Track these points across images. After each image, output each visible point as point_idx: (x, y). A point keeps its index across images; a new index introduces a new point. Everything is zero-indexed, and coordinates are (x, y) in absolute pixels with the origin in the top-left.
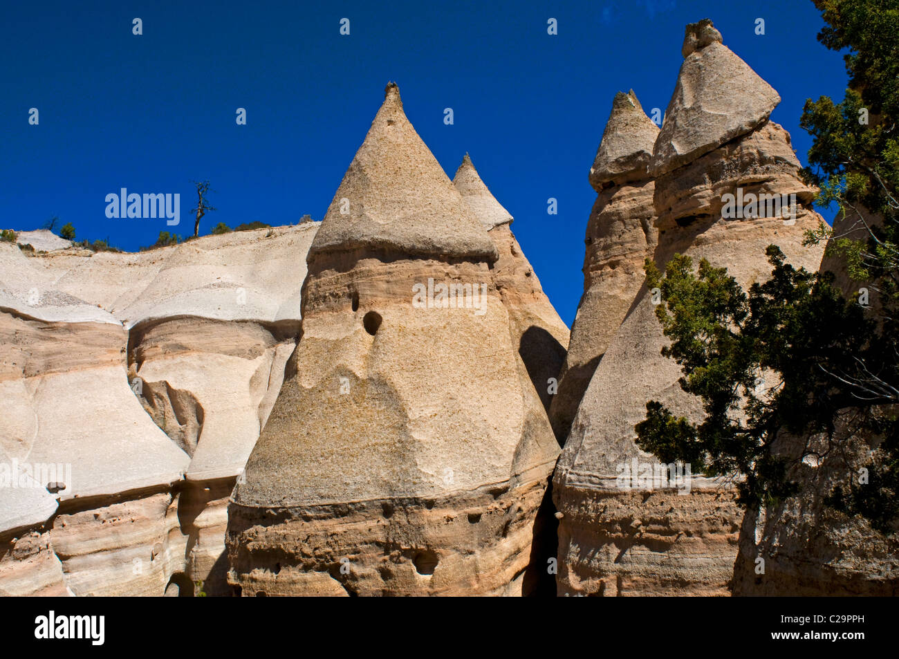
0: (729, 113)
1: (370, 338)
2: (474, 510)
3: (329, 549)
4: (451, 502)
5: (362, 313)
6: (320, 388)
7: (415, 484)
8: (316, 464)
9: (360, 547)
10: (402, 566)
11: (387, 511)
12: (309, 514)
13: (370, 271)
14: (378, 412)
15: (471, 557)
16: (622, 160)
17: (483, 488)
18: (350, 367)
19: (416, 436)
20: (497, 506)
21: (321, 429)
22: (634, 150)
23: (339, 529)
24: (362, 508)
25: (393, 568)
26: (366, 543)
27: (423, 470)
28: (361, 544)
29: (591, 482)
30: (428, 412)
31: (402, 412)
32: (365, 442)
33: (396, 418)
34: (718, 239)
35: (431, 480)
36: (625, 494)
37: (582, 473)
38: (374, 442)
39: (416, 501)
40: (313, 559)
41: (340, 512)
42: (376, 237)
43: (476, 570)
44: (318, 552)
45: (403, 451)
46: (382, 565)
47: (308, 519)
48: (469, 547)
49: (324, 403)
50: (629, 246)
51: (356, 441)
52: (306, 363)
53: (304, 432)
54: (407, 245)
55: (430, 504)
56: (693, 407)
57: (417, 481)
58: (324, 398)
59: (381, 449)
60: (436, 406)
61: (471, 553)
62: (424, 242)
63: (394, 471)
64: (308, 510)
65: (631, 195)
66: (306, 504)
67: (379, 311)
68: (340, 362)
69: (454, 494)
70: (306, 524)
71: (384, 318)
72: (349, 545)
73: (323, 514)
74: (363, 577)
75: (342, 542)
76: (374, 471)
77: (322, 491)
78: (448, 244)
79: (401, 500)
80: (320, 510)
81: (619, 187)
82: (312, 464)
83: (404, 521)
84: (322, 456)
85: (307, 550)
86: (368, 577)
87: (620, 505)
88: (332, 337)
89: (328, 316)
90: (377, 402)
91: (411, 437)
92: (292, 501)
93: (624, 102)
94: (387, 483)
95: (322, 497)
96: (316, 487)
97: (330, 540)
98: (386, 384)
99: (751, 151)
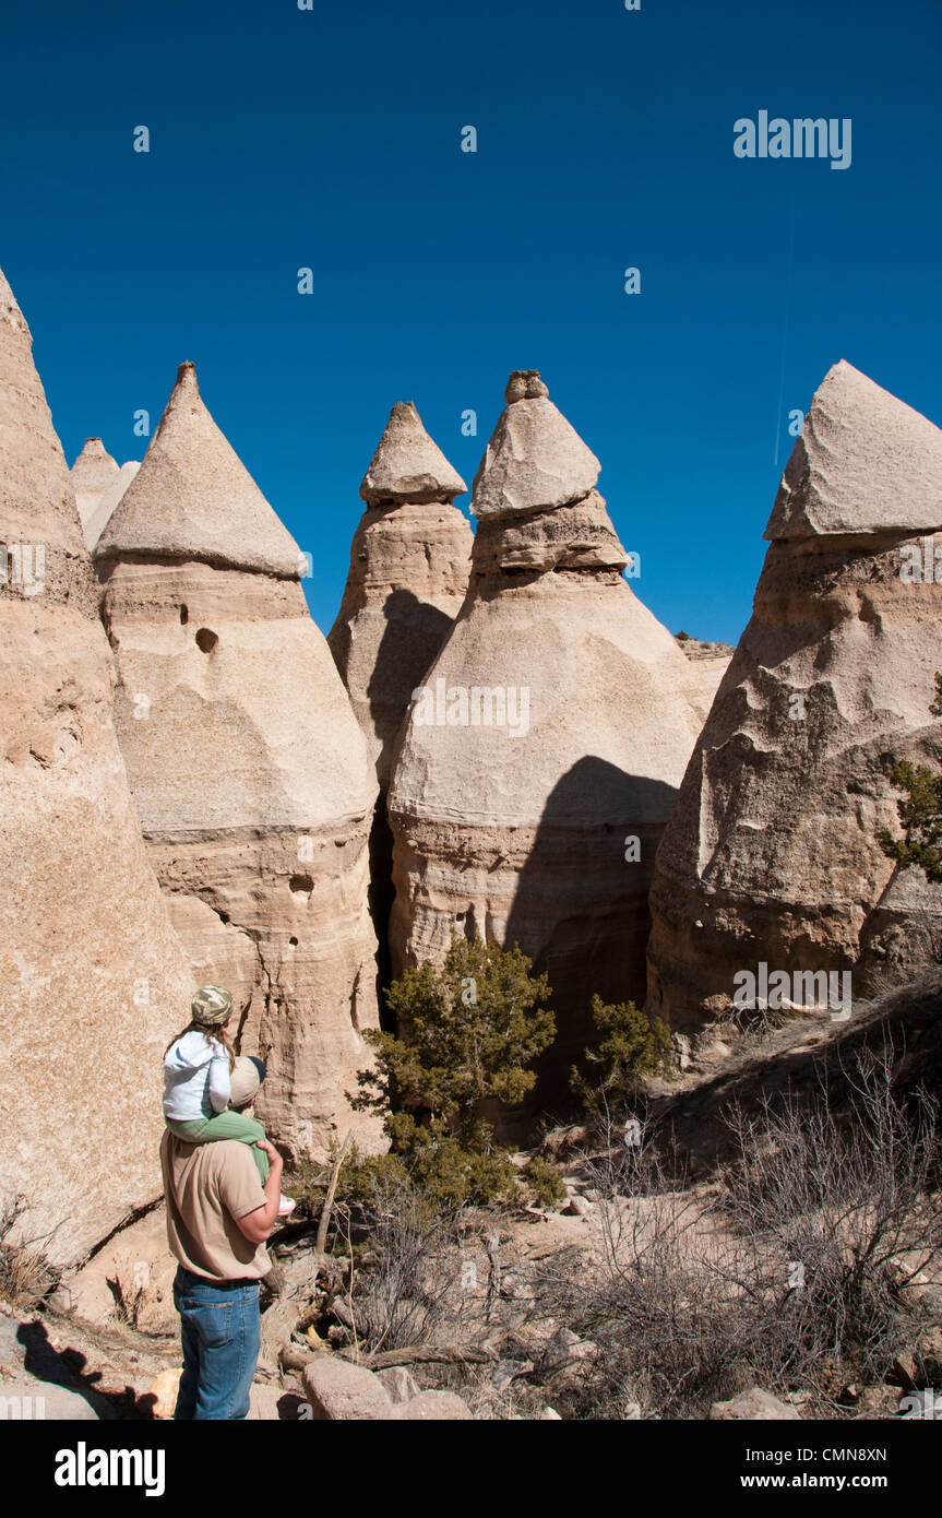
0: (565, 477)
1: (205, 657)
2: (340, 837)
3: (199, 874)
4: (323, 830)
5: (193, 629)
6: (161, 707)
7: (287, 812)
8: (173, 788)
9: (231, 872)
10: (277, 890)
11: (258, 835)
12: (173, 839)
13: (199, 584)
14: (231, 737)
15: (337, 881)
16: (407, 479)
17: (345, 818)
18: (193, 688)
19: (280, 763)
20: (357, 833)
21: (171, 752)
22: (421, 472)
23: (208, 854)
24: (232, 833)
25: (267, 891)
26: (238, 868)
27: (294, 799)
28: (233, 868)
29: (448, 814)
30: (285, 741)
31: (258, 738)
32: (223, 768)
33: (252, 744)
34: (549, 596)
35: (304, 808)
36: (490, 827)
37: (436, 805)
38: (233, 768)
39: (291, 829)
40: (181, 884)
41: (208, 837)
42: (207, 547)
43: (342, 893)
44: (186, 877)
45: (266, 779)
46: (254, 889)
47: (172, 843)
48: (336, 873)
49: (169, 723)
50: (411, 570)
51: (214, 767)
52: (134, 678)
53: (151, 753)
54: (240, 560)
55: (306, 831)
56: (548, 754)
57: (289, 809)
58: (168, 719)
59: (242, 775)
60: (291, 734)
61: (337, 877)
62: (258, 559)
63: (261, 799)
64: (173, 835)
65: (413, 517)
66: (168, 828)
67: (213, 628)
68: (180, 681)
69: (324, 822)
70: (170, 848)
71: (221, 637)
72: (220, 870)
73: (189, 839)
74: (235, 900)
75: (213, 867)
76: (239, 797)
77: (186, 816)
78: (278, 564)
79: (274, 827)
80: (186, 835)
81: (399, 506)
82: (168, 788)
83: (278, 847)
84: (179, 780)
85: (173, 874)
86: (241, 900)
87: (486, 837)
88: (162, 651)
89: (148, 627)
90: (229, 727)
91: (275, 765)
92: (153, 825)
93: (406, 415)
94: (255, 810)
95: (188, 822)
96: (179, 812)
97: (199, 864)
98: (236, 709)
99: (583, 518)
